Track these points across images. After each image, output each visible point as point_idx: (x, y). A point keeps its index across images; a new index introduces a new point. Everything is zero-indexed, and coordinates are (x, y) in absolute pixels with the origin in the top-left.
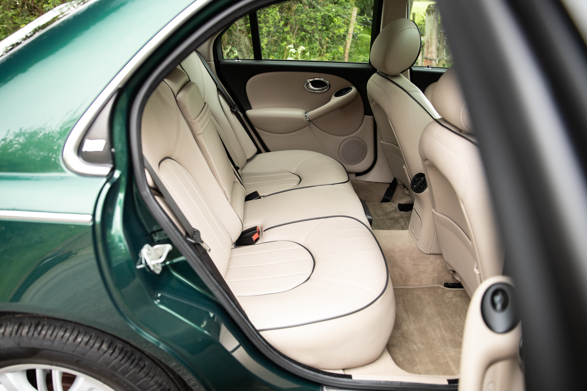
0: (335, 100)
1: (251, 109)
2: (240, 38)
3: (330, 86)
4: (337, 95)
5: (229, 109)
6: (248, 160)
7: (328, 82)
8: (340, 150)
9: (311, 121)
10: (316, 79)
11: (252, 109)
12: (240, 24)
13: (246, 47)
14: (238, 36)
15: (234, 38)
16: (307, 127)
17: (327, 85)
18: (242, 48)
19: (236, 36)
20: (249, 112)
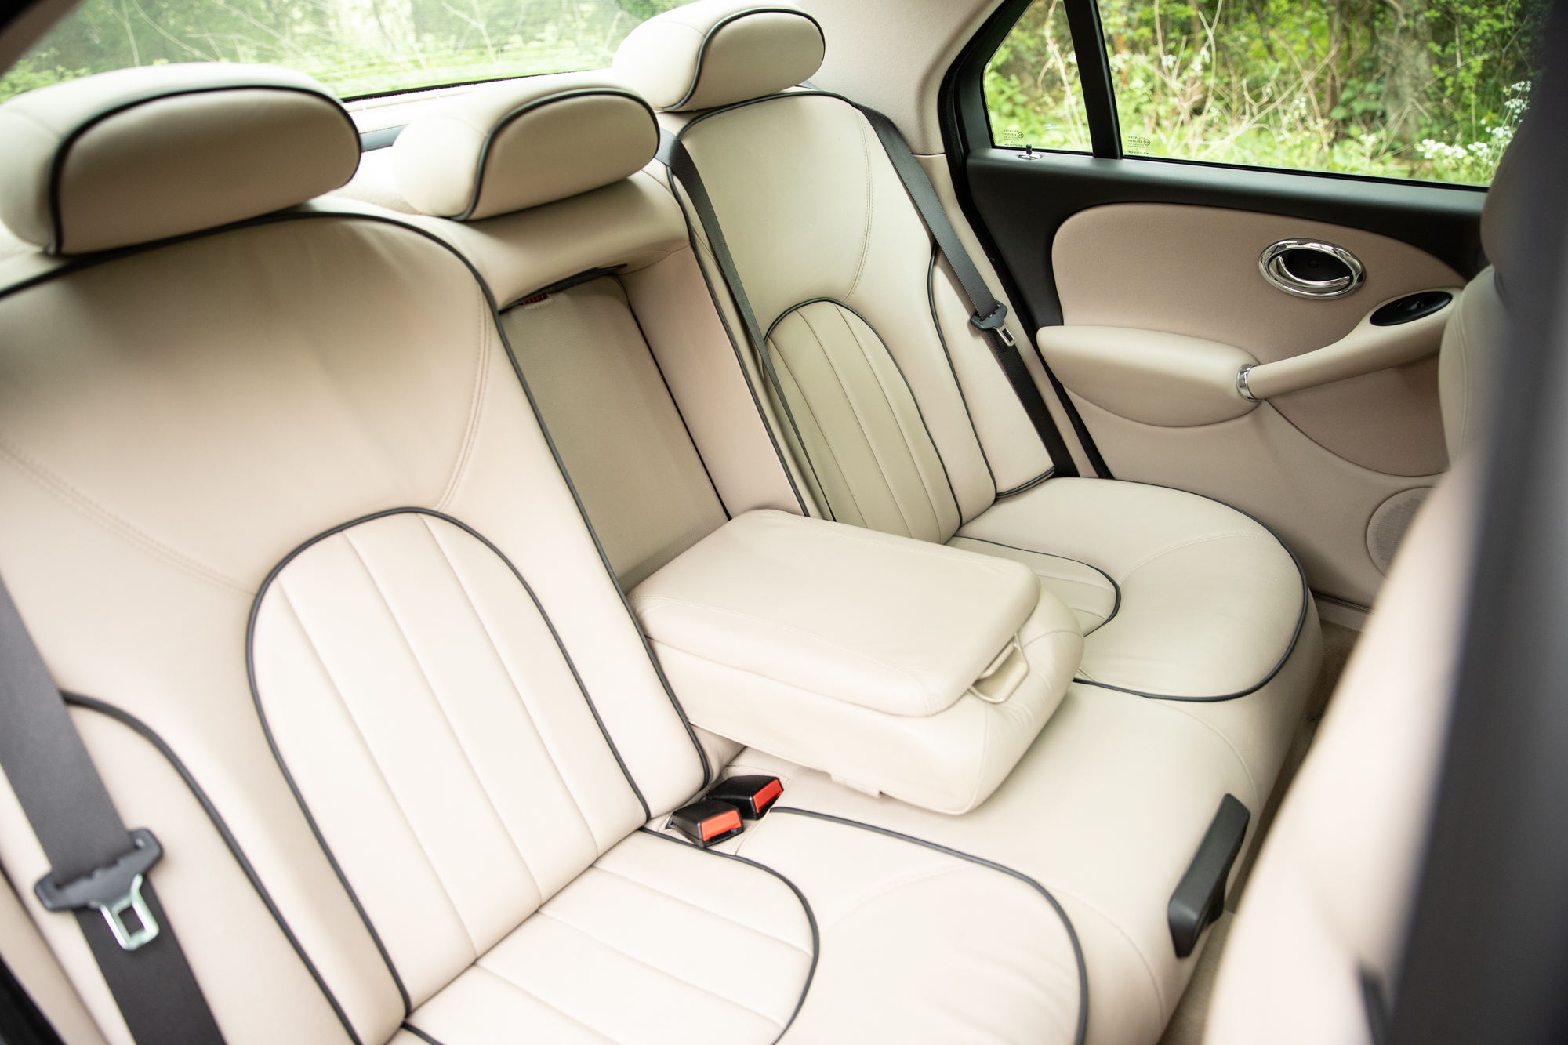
0: (1366, 337)
1: (1060, 322)
2: (1399, 53)
3: (1362, 278)
4: (1379, 319)
5: (965, 316)
6: (999, 497)
7: (1357, 263)
8: (1370, 525)
9: (1258, 402)
10: (1309, 246)
11: (1063, 324)
12: (1411, 12)
13: (1415, 81)
14: (1394, 49)
15: (1381, 53)
16: (1246, 420)
17: (1349, 273)
18: (1402, 86)
19: (1388, 48)
20: (1047, 336)
